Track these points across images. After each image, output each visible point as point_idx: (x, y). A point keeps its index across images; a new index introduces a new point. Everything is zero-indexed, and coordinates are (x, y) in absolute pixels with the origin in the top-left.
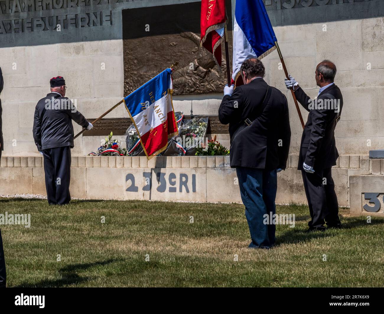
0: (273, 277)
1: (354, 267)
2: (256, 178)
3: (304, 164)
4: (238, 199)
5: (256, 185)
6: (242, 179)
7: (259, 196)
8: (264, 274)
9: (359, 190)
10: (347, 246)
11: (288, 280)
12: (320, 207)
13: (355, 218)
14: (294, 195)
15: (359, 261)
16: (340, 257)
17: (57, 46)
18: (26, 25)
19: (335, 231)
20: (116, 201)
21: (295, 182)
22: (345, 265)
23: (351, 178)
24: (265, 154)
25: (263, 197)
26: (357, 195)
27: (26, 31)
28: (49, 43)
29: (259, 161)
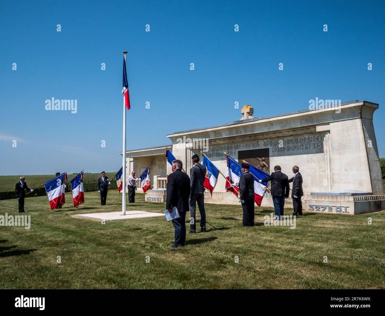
0: (283, 230)
1: (307, 227)
2: (278, 200)
3: (294, 196)
4: (272, 206)
5: (277, 202)
6: (274, 199)
7: (278, 205)
8: (280, 229)
9: (308, 204)
10: (305, 221)
11: (288, 231)
12: (297, 209)
13: (306, 213)
14: (288, 205)
15: (308, 226)
16: (303, 224)
17: (220, 161)
18: (211, 155)
19: (301, 216)
20: (236, 205)
21: (288, 201)
22: (304, 227)
23: (305, 200)
24: (281, 192)
25: (279, 206)
26: (307, 206)
27: (211, 157)
28: (218, 160)
29: (280, 194)
